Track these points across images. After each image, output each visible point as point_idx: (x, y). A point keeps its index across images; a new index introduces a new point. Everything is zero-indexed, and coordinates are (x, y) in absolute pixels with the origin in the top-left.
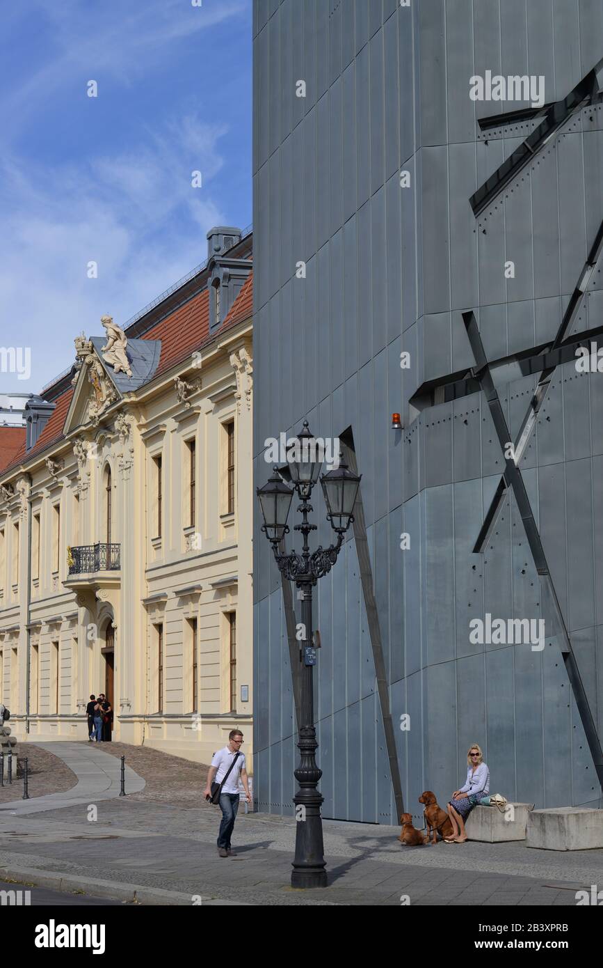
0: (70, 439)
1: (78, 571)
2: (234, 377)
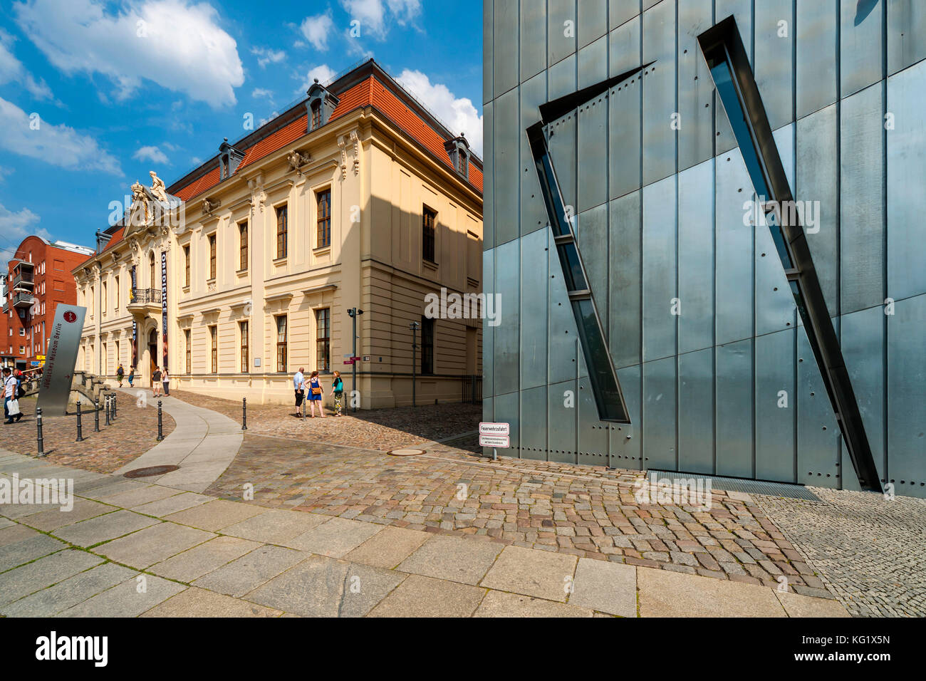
0: (127, 240)
1: (135, 302)
2: (250, 195)
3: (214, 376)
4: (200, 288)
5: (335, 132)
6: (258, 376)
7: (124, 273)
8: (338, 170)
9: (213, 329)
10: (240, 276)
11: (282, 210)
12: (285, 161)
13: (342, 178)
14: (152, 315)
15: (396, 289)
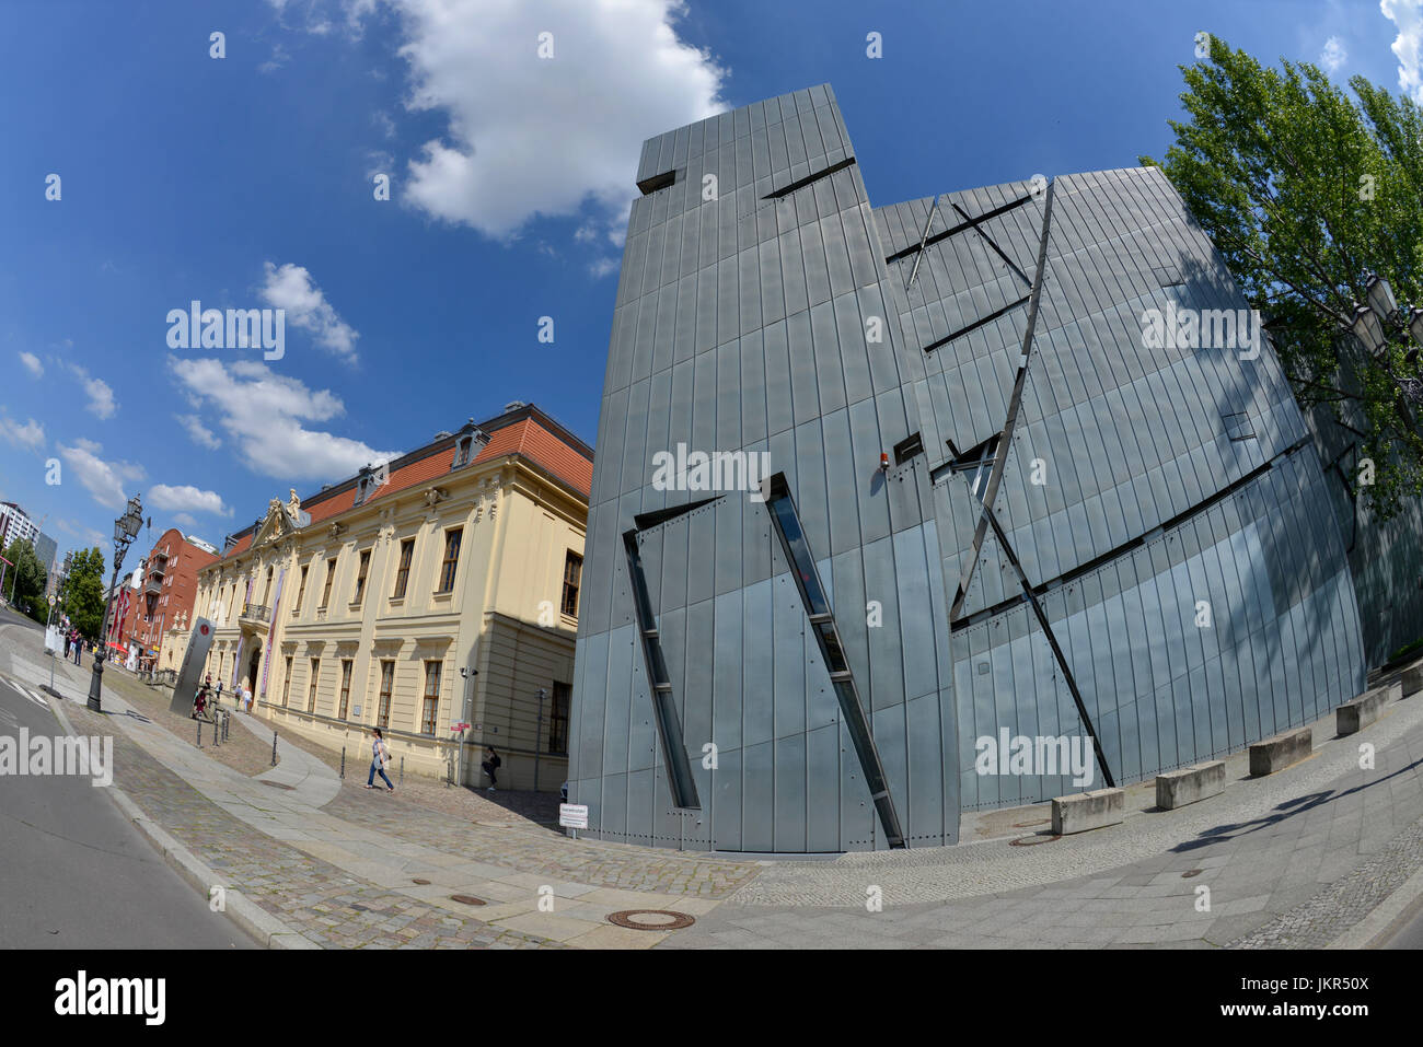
0: (252, 551)
1: (246, 617)
2: (379, 525)
3: (308, 716)
4: (309, 615)
5: (479, 474)
6: (355, 727)
7: (241, 583)
8: (474, 512)
9: (315, 663)
10: (353, 610)
11: (408, 546)
12: (420, 497)
13: (477, 521)
14: (259, 635)
15: (522, 647)
